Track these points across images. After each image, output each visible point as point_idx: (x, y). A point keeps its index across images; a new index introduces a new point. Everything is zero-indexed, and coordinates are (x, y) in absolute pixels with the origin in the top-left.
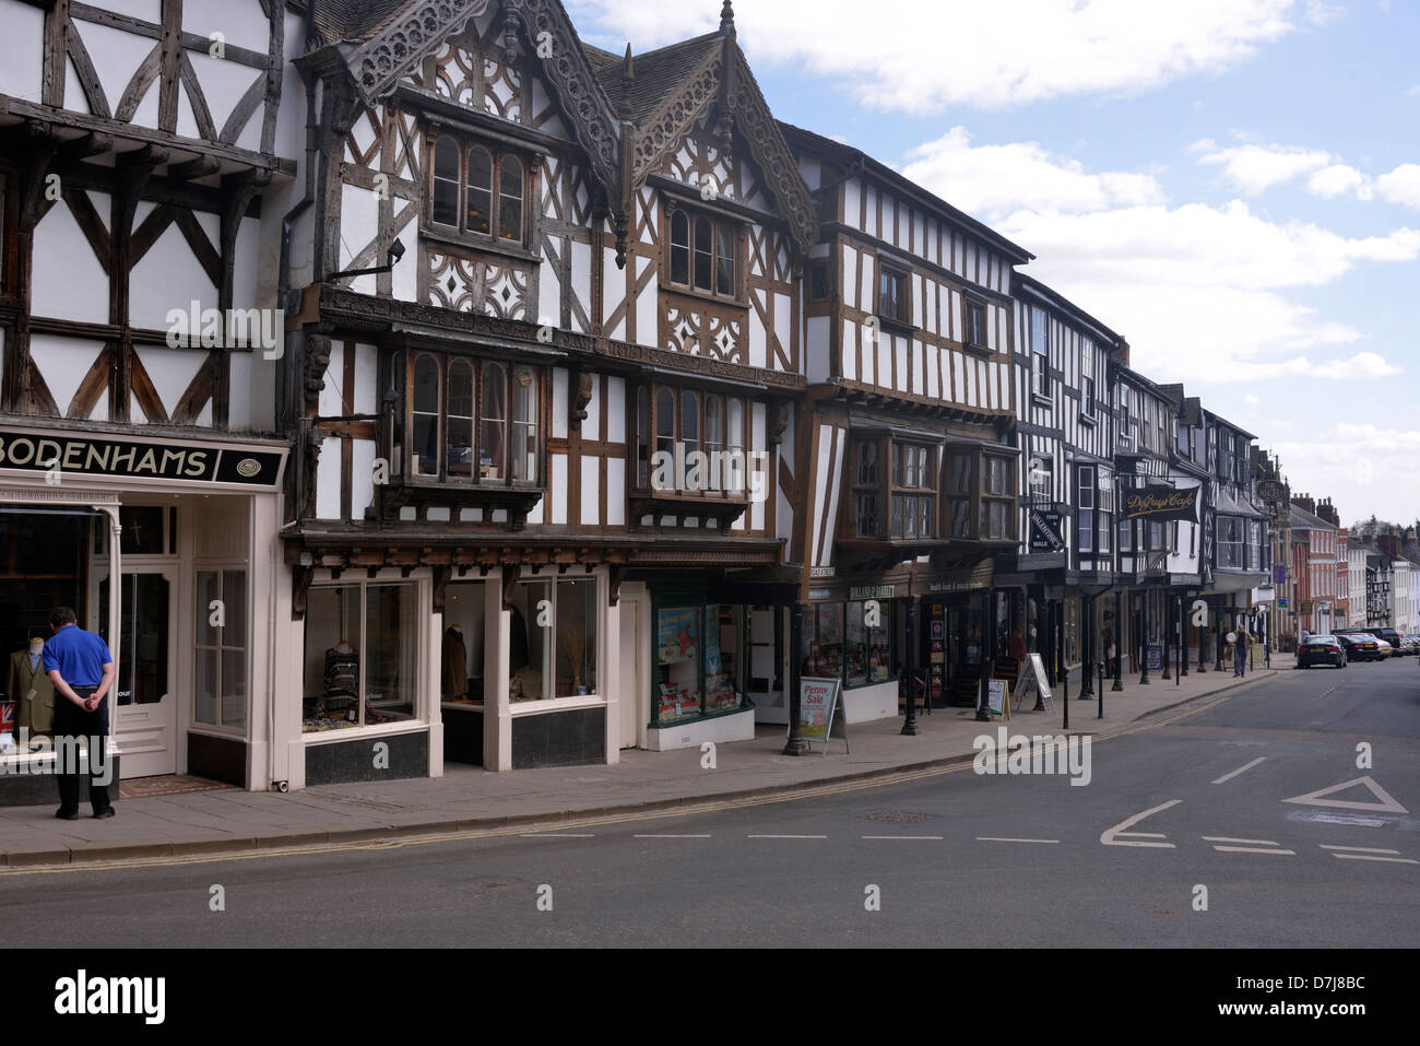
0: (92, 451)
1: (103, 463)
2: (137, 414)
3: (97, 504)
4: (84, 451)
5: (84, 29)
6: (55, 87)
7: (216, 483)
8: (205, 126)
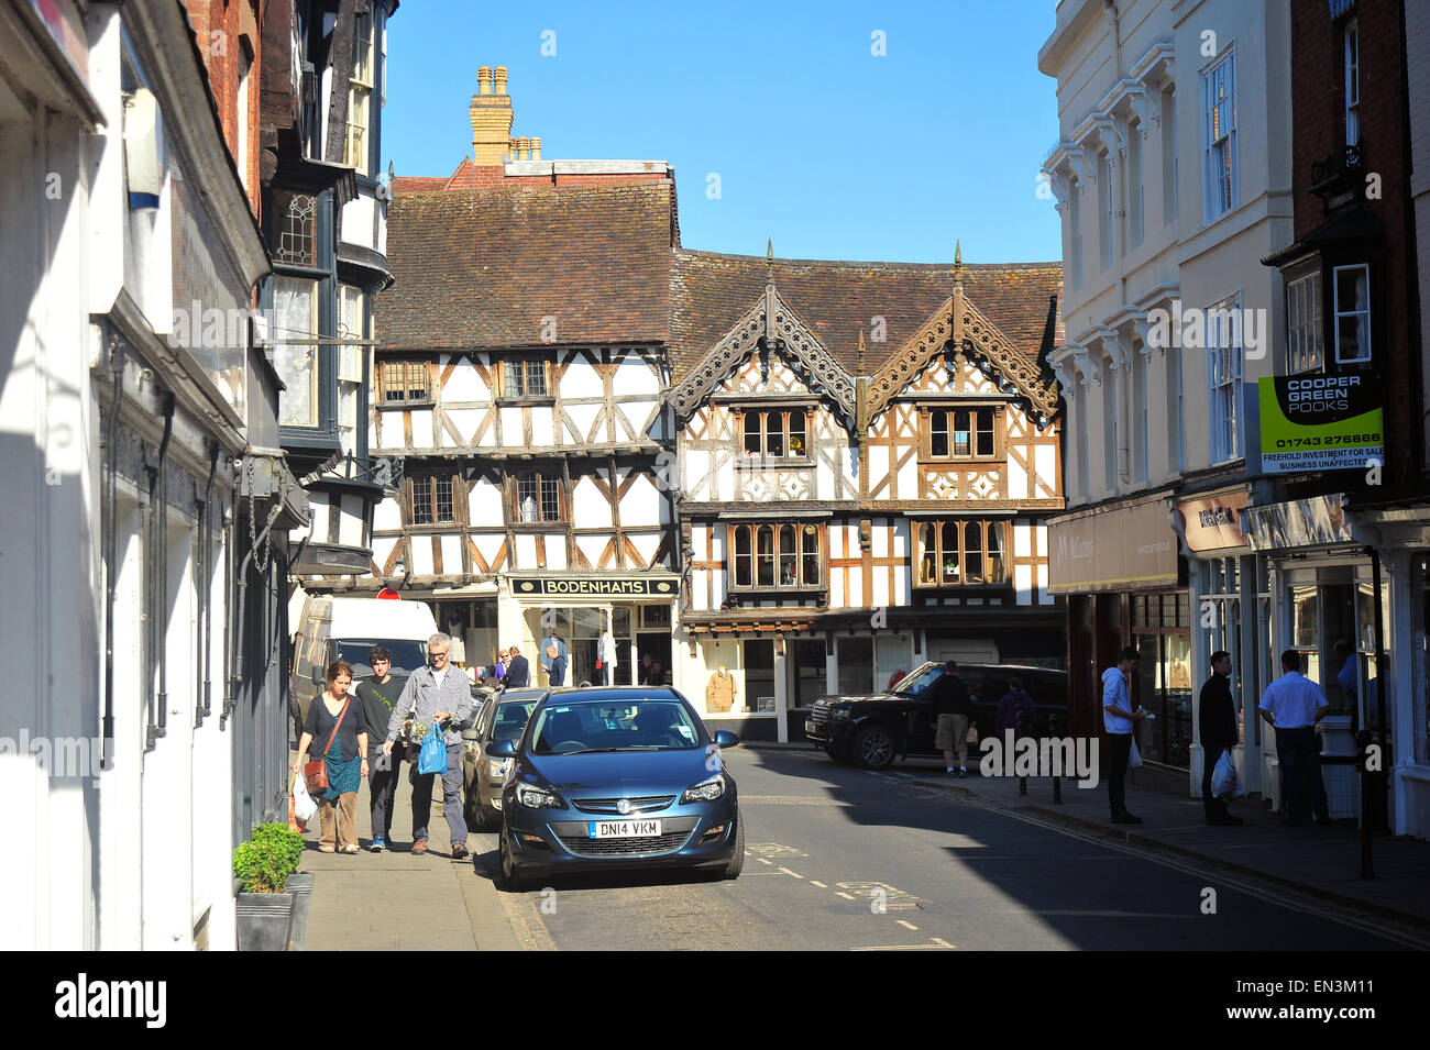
0: (591, 585)
1: (597, 590)
2: (630, 564)
3: (601, 606)
4: (588, 585)
5: (568, 409)
6: (559, 436)
7: (649, 595)
8: (631, 434)
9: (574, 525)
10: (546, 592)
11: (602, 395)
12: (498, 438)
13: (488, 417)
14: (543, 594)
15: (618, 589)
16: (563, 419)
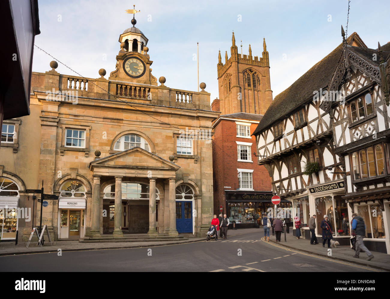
1: (327, 189)
4: (324, 187)
5: (311, 125)
6: (310, 135)
7: (339, 189)
8: (327, 127)
9: (324, 166)
10: (317, 192)
11: (318, 116)
12: (297, 141)
13: (294, 135)
14: (316, 193)
15: (331, 188)
16: (310, 129)
